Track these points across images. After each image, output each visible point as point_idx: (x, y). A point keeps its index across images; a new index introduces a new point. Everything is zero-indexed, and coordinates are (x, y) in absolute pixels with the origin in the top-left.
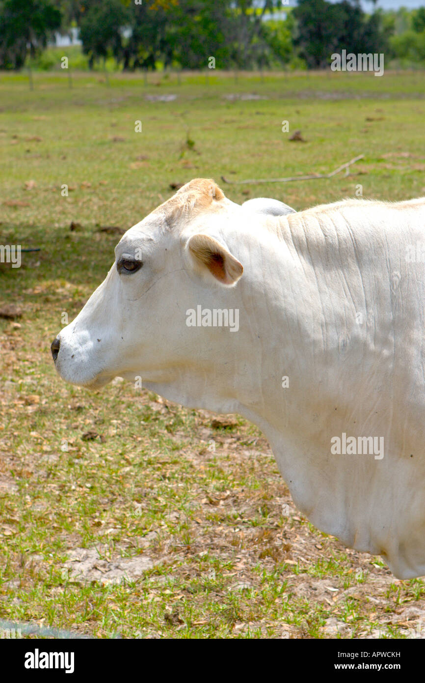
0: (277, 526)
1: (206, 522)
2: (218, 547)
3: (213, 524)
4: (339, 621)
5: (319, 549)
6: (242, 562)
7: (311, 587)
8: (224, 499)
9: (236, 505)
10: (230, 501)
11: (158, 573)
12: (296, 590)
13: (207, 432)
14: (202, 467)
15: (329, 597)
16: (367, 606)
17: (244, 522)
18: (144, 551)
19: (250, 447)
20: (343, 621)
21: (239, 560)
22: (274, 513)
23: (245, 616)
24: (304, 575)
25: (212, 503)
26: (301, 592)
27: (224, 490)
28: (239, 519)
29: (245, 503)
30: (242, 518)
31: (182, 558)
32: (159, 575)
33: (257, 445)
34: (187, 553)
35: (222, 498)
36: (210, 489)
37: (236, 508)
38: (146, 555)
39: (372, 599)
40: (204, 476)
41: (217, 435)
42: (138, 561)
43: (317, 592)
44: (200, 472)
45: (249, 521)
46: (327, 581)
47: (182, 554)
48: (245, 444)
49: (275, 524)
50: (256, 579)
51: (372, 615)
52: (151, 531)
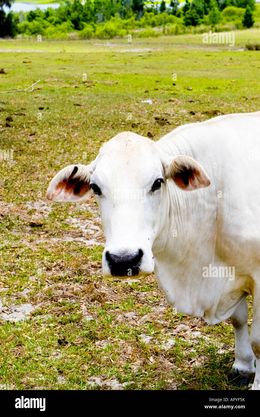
0: (89, 281)
1: (52, 281)
2: (67, 296)
3: (56, 282)
4: (147, 335)
5: (116, 293)
6: (84, 304)
7: (125, 316)
8: (54, 267)
9: (62, 270)
10: (57, 268)
11: (40, 314)
12: (118, 319)
13: (29, 228)
14: (36, 249)
15: (135, 321)
16: (158, 325)
17: (71, 280)
18: (26, 300)
19: (55, 236)
20: (149, 336)
21: (81, 303)
22: (84, 273)
23: (98, 336)
24: (117, 310)
25: (48, 269)
26: (120, 320)
27: (52, 262)
28: (68, 278)
29: (67, 269)
30: (70, 278)
31: (49, 304)
32: (41, 314)
33: (58, 235)
34: (52, 301)
35: (52, 266)
36: (45, 262)
37: (63, 272)
38: (28, 303)
39: (159, 321)
40: (39, 254)
41: (34, 230)
42: (26, 307)
43: (128, 319)
44: (36, 252)
45: (74, 279)
46: (132, 313)
47: (49, 301)
48: (51, 234)
49: (88, 280)
50: (94, 314)
51: (163, 330)
52: (25, 288)
